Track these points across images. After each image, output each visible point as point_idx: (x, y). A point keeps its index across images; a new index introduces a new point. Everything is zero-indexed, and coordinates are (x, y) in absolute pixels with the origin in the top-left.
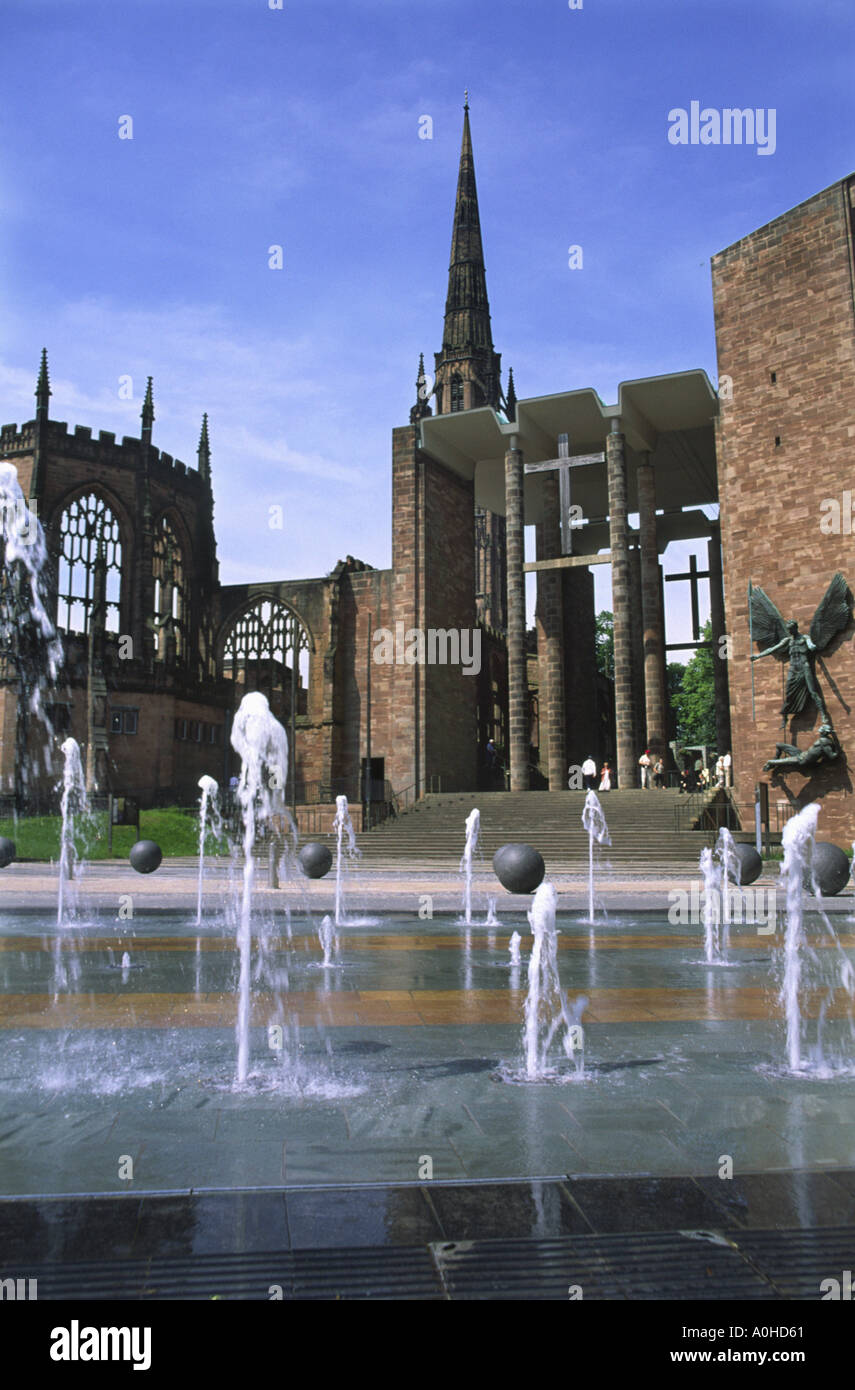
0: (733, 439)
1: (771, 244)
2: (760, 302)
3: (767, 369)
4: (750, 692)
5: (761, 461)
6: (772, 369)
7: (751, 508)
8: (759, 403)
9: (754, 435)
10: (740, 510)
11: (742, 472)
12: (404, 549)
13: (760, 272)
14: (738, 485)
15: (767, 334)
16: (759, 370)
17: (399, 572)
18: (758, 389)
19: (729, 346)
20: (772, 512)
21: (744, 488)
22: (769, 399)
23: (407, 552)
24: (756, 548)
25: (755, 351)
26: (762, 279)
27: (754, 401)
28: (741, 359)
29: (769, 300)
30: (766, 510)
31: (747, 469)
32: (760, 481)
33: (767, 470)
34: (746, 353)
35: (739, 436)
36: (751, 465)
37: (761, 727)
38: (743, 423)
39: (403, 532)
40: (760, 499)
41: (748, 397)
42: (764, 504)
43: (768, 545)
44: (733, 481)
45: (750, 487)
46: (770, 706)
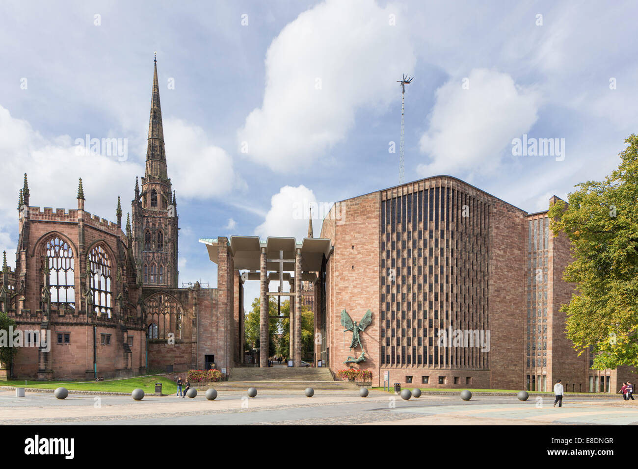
0: (339, 263)
1: (356, 205)
2: (351, 222)
3: (351, 244)
4: (339, 340)
5: (347, 272)
6: (353, 244)
7: (343, 286)
8: (348, 254)
9: (346, 264)
10: (340, 286)
11: (341, 274)
12: (223, 282)
13: (352, 212)
14: (339, 278)
15: (352, 233)
16: (349, 244)
17: (220, 290)
18: (348, 250)
19: (339, 234)
20: (349, 288)
21: (341, 279)
22: (351, 254)
23: (224, 283)
24: (344, 298)
25: (348, 238)
26: (352, 215)
27: (346, 253)
28: (343, 239)
29: (353, 222)
30: (348, 287)
31: (343, 274)
32: (346, 278)
33: (349, 275)
34: (345, 237)
35: (340, 263)
36: (344, 273)
37: (342, 351)
38: (342, 259)
39: (222, 276)
40: (346, 284)
41: (344, 251)
42: (347, 285)
43: (347, 298)
44: (338, 277)
45: (343, 279)
46: (346, 345)
